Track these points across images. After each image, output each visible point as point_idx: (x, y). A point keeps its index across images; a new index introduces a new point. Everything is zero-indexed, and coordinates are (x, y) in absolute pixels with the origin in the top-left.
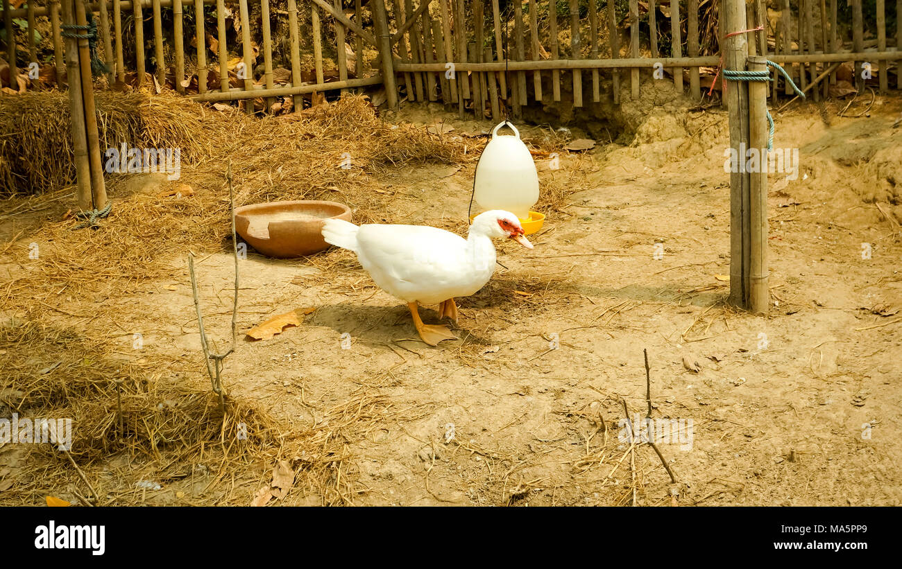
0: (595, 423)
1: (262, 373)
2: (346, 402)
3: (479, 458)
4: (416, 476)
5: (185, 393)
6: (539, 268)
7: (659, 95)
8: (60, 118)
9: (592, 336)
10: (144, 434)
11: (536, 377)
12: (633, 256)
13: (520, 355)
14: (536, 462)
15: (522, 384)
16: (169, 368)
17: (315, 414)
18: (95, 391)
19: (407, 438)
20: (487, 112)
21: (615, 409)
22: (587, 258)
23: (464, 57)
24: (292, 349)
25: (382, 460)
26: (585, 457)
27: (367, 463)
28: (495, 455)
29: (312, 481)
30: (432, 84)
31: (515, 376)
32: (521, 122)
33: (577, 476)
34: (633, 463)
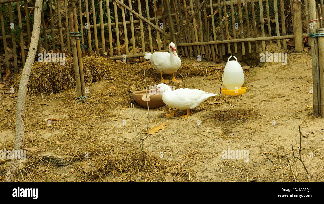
0: (275, 156)
1: (154, 146)
2: (186, 154)
3: (236, 169)
4: (216, 176)
5: (128, 154)
6: (243, 107)
7: (273, 49)
8: (67, 66)
9: (268, 128)
10: (117, 167)
11: (251, 142)
12: (275, 101)
13: (243, 135)
14: (257, 170)
15: (247, 144)
16: (120, 146)
17: (176, 158)
18: (97, 154)
19: (210, 164)
20: (211, 59)
21: (281, 151)
22: (259, 103)
23: (202, 40)
24: (162, 137)
25: (203, 172)
26: (274, 167)
27: (198, 173)
28: (242, 168)
29: (180, 180)
30: (191, 50)
31: (244, 142)
32: (223, 61)
33: (272, 174)
34: (291, 168)
